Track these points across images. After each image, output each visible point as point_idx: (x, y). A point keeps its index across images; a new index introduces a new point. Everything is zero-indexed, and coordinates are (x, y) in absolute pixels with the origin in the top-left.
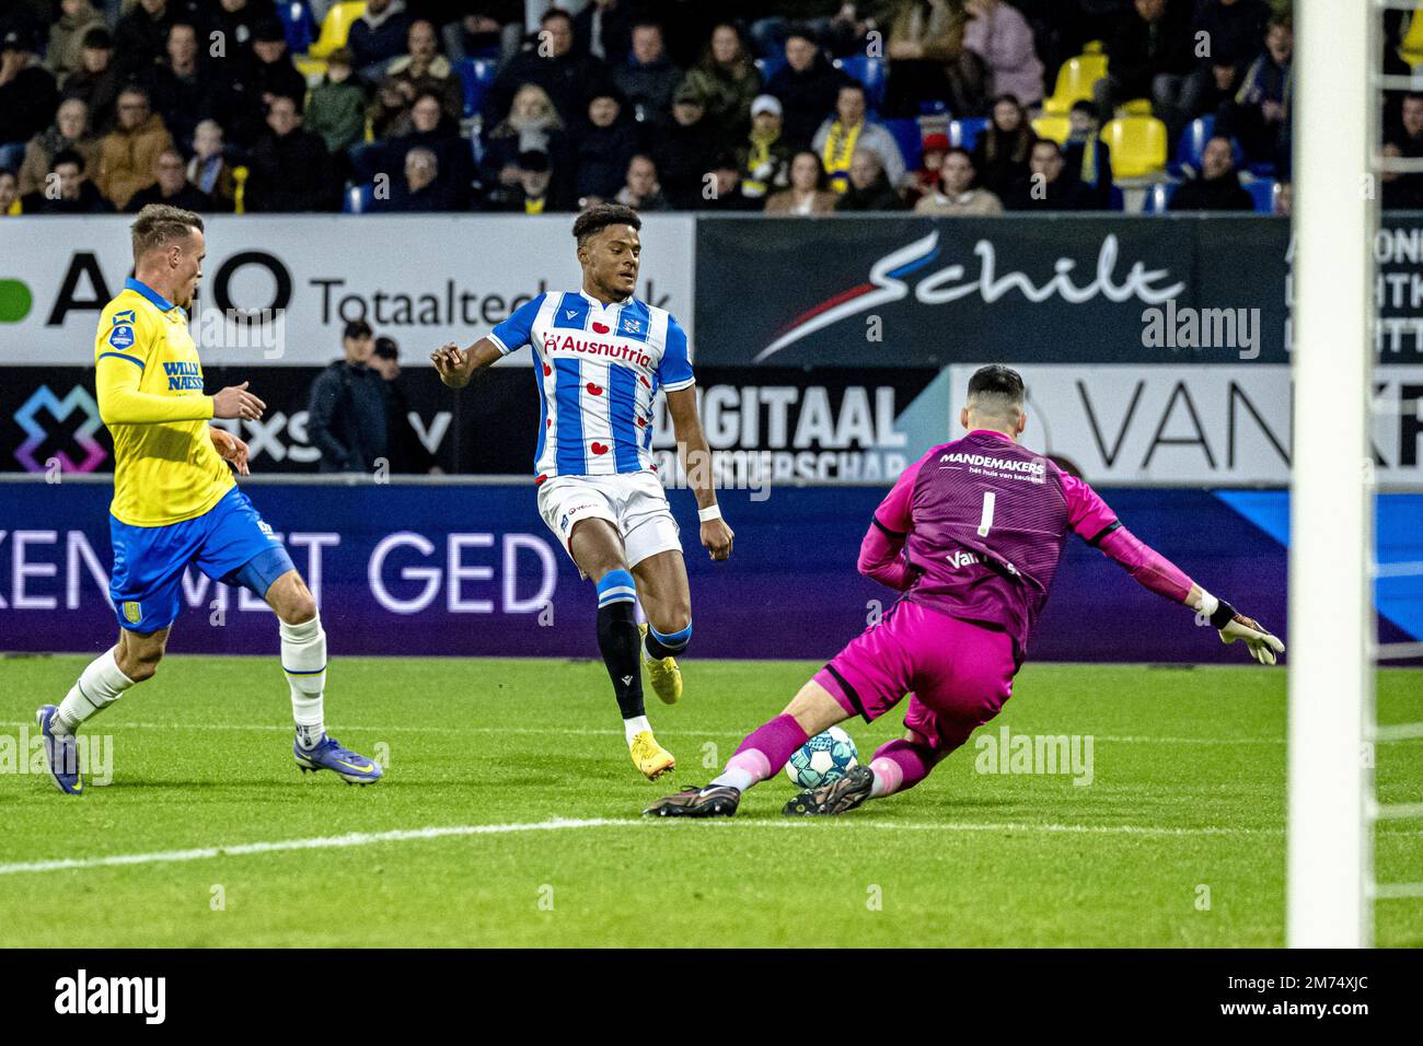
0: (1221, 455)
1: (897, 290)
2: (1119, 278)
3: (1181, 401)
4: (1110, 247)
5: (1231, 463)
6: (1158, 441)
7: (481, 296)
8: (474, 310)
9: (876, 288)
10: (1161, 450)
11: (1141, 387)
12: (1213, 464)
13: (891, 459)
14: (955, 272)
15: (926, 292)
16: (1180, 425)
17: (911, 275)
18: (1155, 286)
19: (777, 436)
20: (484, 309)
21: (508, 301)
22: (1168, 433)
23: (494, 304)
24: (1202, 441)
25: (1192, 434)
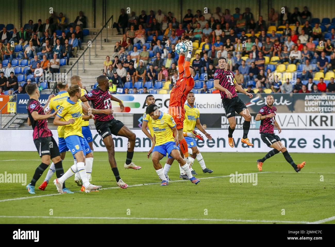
0: (297, 125)
1: (254, 103)
2: (283, 102)
3: (291, 118)
4: (282, 98)
5: (298, 126)
6: (289, 123)
7: (199, 104)
8: (198, 106)
9: (251, 103)
10: (289, 124)
11: (286, 116)
12: (296, 126)
13: (253, 125)
14: (261, 101)
15: (258, 104)
16: (291, 121)
17: (256, 101)
18: (288, 103)
19: (238, 123)
20: (200, 106)
21: (203, 105)
22: (290, 122)
23: (201, 105)
24: (294, 123)
25: (293, 122)
